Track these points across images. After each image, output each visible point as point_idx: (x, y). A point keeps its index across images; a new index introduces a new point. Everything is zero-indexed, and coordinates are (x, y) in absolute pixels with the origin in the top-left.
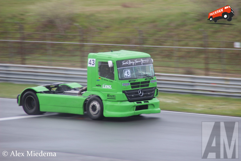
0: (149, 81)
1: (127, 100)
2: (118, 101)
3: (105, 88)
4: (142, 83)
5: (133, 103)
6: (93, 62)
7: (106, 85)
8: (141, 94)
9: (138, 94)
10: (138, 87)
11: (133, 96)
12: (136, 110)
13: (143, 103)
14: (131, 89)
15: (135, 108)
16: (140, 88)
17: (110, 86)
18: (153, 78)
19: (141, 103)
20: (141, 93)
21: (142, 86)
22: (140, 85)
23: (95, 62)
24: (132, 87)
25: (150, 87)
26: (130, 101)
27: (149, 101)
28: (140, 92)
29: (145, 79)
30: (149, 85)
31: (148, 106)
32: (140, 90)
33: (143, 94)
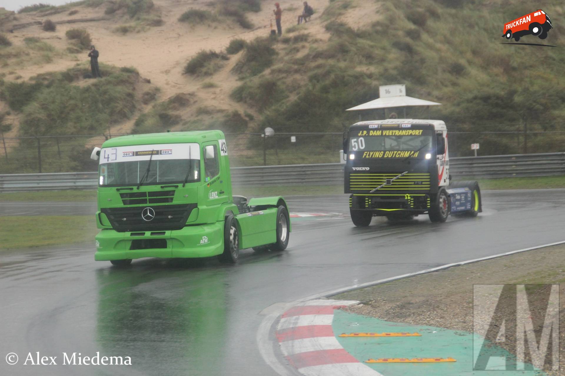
0: (174, 191)
1: (112, 227)
4: (151, 194)
5: (123, 233)
8: (148, 217)
9: (141, 216)
10: (145, 201)
11: (125, 219)
12: (131, 249)
13: (148, 234)
14: (121, 205)
15: (129, 245)
16: (148, 204)
18: (184, 186)
19: (143, 234)
20: (148, 214)
21: (151, 201)
22: (148, 198)
24: (125, 202)
25: (175, 202)
26: (118, 230)
27: (166, 232)
28: (145, 213)
29: (162, 187)
30: (174, 199)
31: (168, 241)
32: (147, 209)
33: (153, 217)
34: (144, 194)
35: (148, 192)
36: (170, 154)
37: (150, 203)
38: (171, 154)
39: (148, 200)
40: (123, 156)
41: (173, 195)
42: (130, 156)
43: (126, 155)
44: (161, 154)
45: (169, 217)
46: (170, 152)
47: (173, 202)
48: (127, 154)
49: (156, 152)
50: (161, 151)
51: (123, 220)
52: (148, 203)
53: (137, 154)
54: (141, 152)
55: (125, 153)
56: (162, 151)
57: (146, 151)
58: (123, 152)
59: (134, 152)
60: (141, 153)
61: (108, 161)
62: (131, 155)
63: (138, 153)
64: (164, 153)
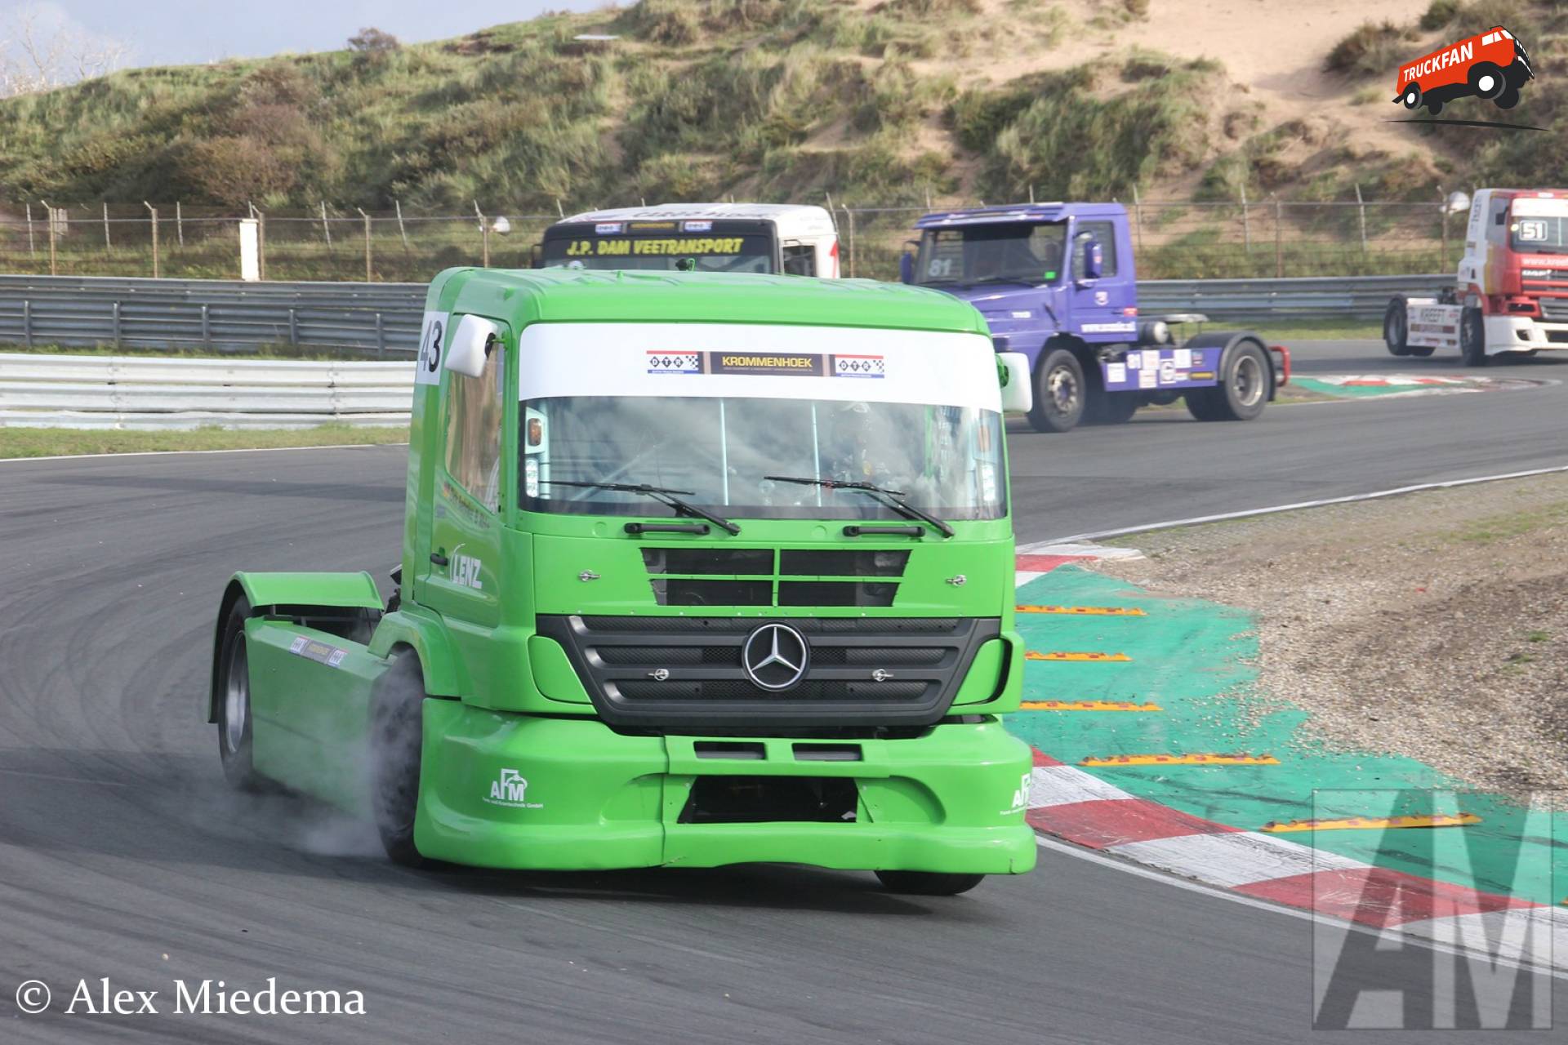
0: (906, 554)
1: (591, 709)
2: (502, 712)
3: (461, 581)
4: (796, 559)
5: (653, 742)
7: (463, 560)
8: (778, 672)
9: (738, 663)
10: (760, 594)
11: (665, 673)
12: (684, 818)
13: (780, 755)
14: (646, 604)
15: (679, 796)
16: (775, 610)
17: (478, 565)
18: (946, 534)
19: (760, 751)
20: (774, 655)
21: (791, 594)
22: (776, 578)
24: (671, 593)
25: (903, 606)
26: (625, 726)
27: (868, 746)
28: (762, 647)
29: (849, 532)
30: (900, 589)
31: (863, 791)
32: (772, 628)
33: (800, 671)
34: (761, 559)
35: (783, 552)
36: (874, 376)
37: (780, 604)
38: (882, 376)
39: (776, 588)
40: (650, 371)
41: (899, 571)
42: (686, 372)
43: (661, 366)
44: (833, 373)
46: (874, 370)
47: (896, 604)
48: (667, 363)
50: (832, 358)
51: (652, 679)
52: (775, 602)
54: (737, 355)
55: (661, 357)
56: (838, 361)
57: (761, 355)
58: (649, 352)
59: (700, 354)
60: (737, 361)
62: (688, 365)
63: (725, 361)
64: (850, 370)
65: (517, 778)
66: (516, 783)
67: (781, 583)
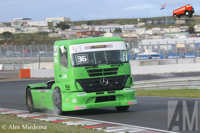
0: (118, 68)
1: (83, 90)
2: (72, 92)
3: (64, 77)
4: (105, 70)
5: (91, 93)
6: (56, 50)
7: (64, 75)
8: (104, 83)
9: (100, 83)
10: (101, 74)
12: (95, 102)
13: (106, 93)
14: (88, 77)
17: (66, 75)
18: (123, 65)
20: (104, 81)
23: (57, 50)
24: (91, 75)
26: (87, 92)
27: (116, 91)
29: (112, 66)
30: (118, 72)
31: (116, 97)
32: (103, 78)
33: (107, 83)
34: (101, 70)
37: (104, 75)
41: (117, 70)
43: (86, 48)
44: (107, 47)
45: (116, 83)
46: (111, 46)
47: (117, 74)
49: (103, 46)
50: (106, 45)
51: (90, 86)
53: (93, 47)
54: (95, 46)
55: (86, 47)
57: (98, 46)
59: (91, 46)
61: (76, 52)
62: (89, 48)
64: (109, 47)
65: (75, 99)
66: (75, 100)
67: (104, 73)
